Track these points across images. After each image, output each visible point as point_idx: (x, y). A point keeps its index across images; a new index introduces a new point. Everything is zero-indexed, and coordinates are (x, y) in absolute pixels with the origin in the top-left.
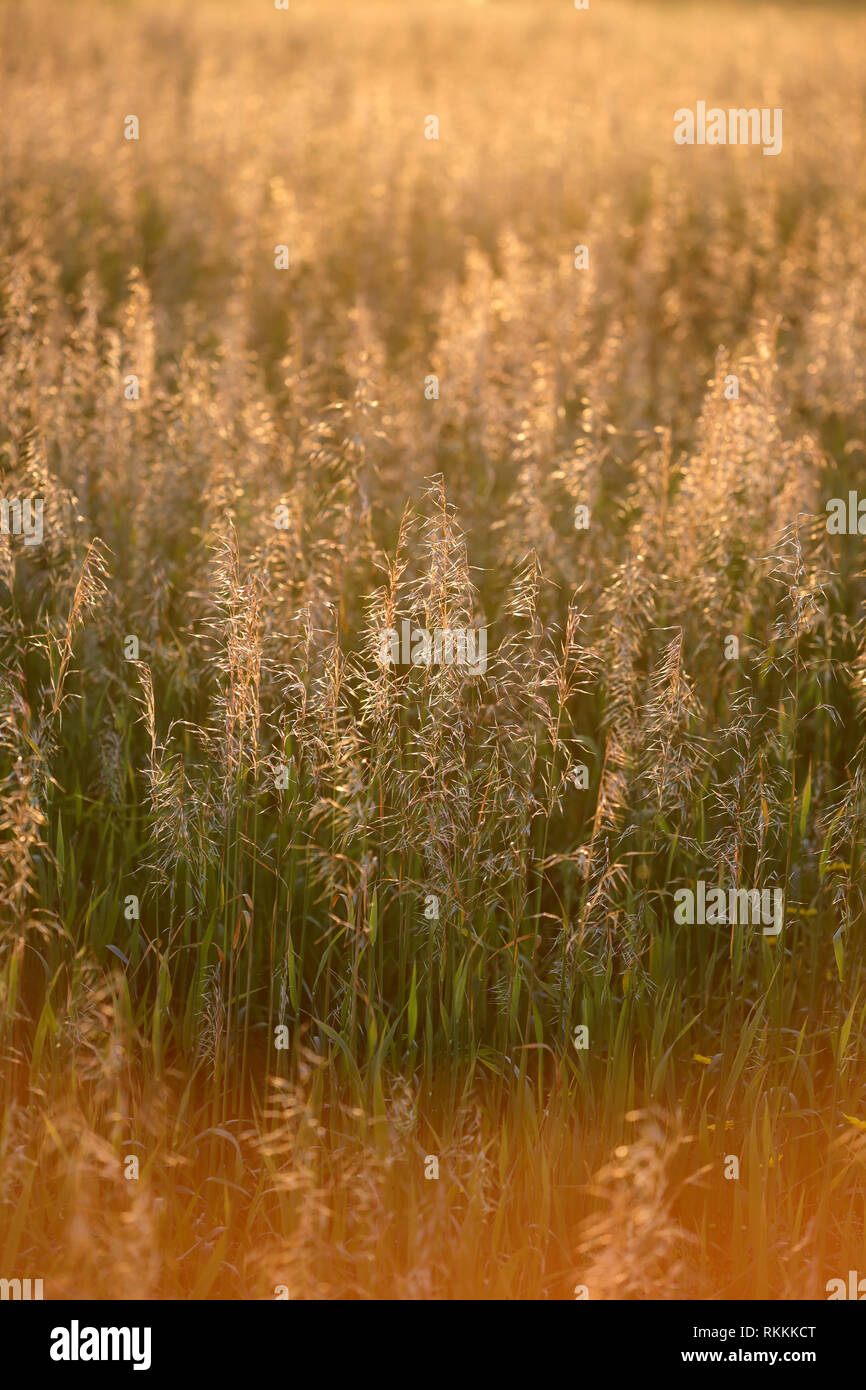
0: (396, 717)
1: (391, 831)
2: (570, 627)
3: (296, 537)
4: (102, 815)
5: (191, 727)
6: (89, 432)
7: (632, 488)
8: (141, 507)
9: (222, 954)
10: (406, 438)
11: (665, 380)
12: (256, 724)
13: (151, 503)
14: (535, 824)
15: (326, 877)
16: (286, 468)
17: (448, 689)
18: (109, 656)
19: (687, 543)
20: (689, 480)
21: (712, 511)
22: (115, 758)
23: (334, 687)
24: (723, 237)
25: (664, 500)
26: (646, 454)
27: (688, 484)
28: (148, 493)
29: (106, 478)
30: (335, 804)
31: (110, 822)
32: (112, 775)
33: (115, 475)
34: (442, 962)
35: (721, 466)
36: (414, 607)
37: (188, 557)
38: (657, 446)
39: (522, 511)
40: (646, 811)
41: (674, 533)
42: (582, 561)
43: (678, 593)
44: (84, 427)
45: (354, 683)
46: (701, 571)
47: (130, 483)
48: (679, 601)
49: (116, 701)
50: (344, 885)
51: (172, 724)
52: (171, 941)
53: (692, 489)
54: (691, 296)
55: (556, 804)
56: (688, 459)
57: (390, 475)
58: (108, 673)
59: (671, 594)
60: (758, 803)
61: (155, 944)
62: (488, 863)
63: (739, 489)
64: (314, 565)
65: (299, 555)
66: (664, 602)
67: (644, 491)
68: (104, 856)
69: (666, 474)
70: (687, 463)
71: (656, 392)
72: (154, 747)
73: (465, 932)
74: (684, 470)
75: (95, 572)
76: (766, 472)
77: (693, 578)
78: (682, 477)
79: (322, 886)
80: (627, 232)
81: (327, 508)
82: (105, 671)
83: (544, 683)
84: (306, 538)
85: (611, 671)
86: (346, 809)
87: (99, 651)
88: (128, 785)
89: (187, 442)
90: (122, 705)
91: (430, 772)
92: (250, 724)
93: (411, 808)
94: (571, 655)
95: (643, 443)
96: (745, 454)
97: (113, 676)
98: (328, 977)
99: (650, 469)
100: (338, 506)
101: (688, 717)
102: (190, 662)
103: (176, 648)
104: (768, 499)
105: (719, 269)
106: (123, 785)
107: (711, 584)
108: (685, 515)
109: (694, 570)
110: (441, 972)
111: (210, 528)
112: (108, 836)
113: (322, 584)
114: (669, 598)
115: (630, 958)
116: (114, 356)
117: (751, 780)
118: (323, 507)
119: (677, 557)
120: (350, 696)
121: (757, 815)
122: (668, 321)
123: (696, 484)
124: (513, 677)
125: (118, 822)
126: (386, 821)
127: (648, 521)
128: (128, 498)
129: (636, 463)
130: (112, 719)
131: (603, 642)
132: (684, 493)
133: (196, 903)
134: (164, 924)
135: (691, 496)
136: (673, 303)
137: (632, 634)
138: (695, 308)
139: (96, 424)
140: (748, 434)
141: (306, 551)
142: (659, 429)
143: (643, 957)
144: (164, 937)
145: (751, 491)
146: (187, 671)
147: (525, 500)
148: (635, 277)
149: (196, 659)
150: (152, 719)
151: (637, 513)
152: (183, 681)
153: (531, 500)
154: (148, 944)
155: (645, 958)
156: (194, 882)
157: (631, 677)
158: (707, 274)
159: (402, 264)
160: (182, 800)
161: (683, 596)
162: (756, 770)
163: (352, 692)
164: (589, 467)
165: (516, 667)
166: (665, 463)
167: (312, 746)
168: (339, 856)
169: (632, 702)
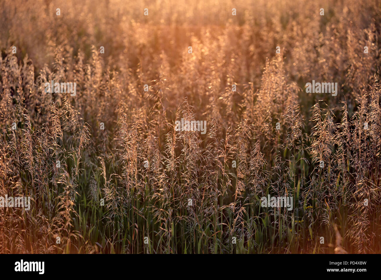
0: (176, 169)
1: (177, 202)
2: (226, 139)
3: (145, 120)
4: (92, 205)
5: (116, 176)
6: (83, 95)
7: (243, 101)
8: (99, 115)
9: (129, 242)
10: (176, 91)
11: (251, 71)
12: (136, 173)
13: (102, 114)
14: (219, 198)
15: (158, 216)
16: (140, 101)
17: (192, 160)
18: (92, 159)
19: (260, 115)
20: (259, 97)
21: (266, 106)
22: (95, 188)
23: (158, 162)
24: (265, 28)
25: (252, 103)
26: (246, 90)
27: (259, 99)
28: (101, 111)
29: (88, 108)
30: (159, 194)
31: (94, 206)
32: (95, 193)
33: (91, 107)
34: (194, 241)
35: (269, 92)
36: (180, 137)
37: (113, 129)
38: (249, 88)
39: (211, 109)
40: (252, 194)
41: (256, 113)
42: (229, 123)
43: (258, 130)
44: (81, 93)
45: (164, 160)
46: (264, 123)
47: (96, 109)
48: (259, 133)
49: (95, 171)
50: (163, 218)
51: (111, 175)
52: (114, 239)
53: (261, 100)
54: (257, 47)
55: (225, 192)
56: (259, 91)
57: (172, 102)
58: (92, 163)
59: (256, 131)
60: (284, 189)
61: (109, 240)
62: (206, 211)
63: (274, 99)
64: (150, 128)
65: (146, 126)
66: (254, 133)
67: (246, 101)
68: (94, 217)
69: (252, 96)
70: (259, 92)
71: (249, 75)
72: (106, 182)
73: (200, 232)
74: (258, 94)
75: (86, 133)
76: (282, 94)
77: (262, 126)
78: (257, 96)
79: (157, 218)
80: (238, 28)
81: (153, 111)
82: (91, 163)
83: (220, 156)
84: (148, 121)
85: (239, 153)
86: (163, 196)
87: (89, 158)
88: (99, 195)
89: (110, 95)
90: (96, 172)
91: (188, 184)
92: (134, 173)
93: (183, 196)
94: (227, 148)
95: (245, 87)
96: (276, 89)
97: (93, 164)
98: (161, 248)
99: (248, 95)
100: (156, 110)
101: (262, 165)
102: (116, 159)
103: (111, 155)
104: (283, 102)
105: (265, 38)
106: (98, 196)
107: (267, 127)
108: (259, 108)
109: (262, 123)
110: (194, 244)
111: (119, 119)
112: (94, 211)
113: (153, 133)
114: (256, 132)
115: (249, 236)
116: (89, 72)
117: (282, 182)
118: (152, 111)
119: (257, 120)
120: (162, 164)
121: (284, 192)
122: (251, 54)
123: (261, 98)
124: (211, 156)
125: (97, 206)
126: (175, 200)
127: (248, 110)
128: (95, 113)
129: (244, 93)
130: (94, 176)
131: (236, 145)
132: (258, 101)
133: (121, 227)
134: (112, 234)
135: (260, 102)
136: (252, 48)
137: (244, 142)
138: (259, 50)
139: (85, 92)
140: (276, 83)
141: (148, 124)
142: (250, 83)
143: (253, 236)
144: (112, 238)
145: (278, 99)
146: (115, 161)
147: (212, 106)
148: (241, 42)
149: (118, 158)
150: (105, 174)
151: (245, 108)
152: (114, 165)
153: (214, 106)
154: (107, 240)
155: (254, 237)
156: (120, 222)
157: (245, 155)
158: (262, 40)
159: (172, 42)
160: (115, 197)
161: (260, 131)
162: (283, 179)
163: (163, 163)
164: (230, 95)
165: (211, 153)
166: (252, 93)
167: (152, 180)
168: (161, 209)
169: (246, 162)
